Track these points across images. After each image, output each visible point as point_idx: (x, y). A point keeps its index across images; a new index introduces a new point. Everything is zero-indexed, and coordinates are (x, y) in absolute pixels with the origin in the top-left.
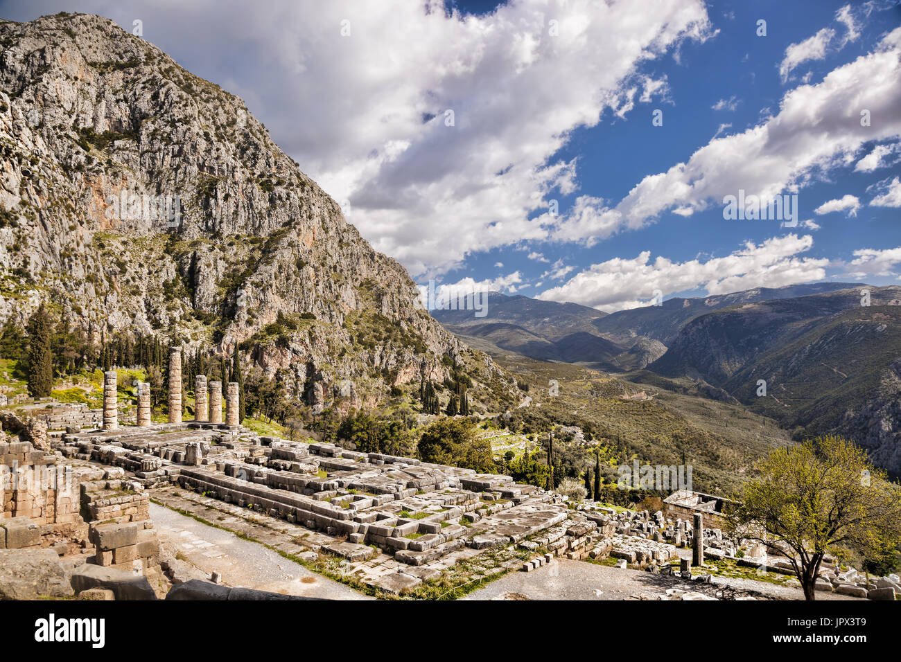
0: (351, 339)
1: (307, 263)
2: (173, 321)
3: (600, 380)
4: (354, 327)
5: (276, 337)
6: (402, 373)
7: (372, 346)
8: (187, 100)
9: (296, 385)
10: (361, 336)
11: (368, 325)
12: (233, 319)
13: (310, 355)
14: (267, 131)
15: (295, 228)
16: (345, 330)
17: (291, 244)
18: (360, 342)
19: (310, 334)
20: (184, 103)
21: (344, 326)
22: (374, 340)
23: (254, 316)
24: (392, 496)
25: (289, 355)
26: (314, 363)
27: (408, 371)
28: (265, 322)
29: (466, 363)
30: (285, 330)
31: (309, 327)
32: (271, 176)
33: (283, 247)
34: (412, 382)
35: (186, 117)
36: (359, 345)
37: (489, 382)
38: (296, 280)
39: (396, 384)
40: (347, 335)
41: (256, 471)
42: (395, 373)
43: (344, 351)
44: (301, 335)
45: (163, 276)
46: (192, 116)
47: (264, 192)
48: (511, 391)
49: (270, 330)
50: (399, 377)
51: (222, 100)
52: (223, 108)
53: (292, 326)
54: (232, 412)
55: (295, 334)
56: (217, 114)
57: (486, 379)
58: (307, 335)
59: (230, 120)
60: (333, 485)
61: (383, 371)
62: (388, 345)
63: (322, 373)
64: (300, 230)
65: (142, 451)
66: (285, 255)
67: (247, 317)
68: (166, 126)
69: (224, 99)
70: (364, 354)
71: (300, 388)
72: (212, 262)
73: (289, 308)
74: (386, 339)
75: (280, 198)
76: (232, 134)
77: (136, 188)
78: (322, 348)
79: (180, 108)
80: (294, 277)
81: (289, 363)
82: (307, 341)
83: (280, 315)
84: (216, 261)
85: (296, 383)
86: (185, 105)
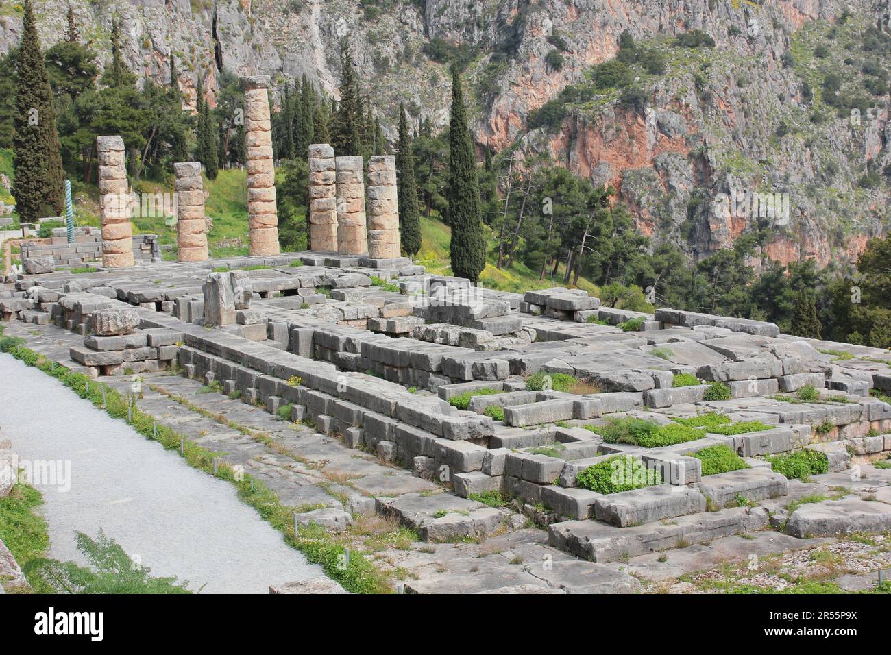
0: (806, 93)
4: (814, 63)
5: (616, 93)
7: (859, 109)
9: (668, 210)
10: (831, 83)
11: (850, 56)
12: (516, 56)
13: (698, 136)
16: (790, 73)
18: (829, 100)
19: (699, 83)
21: (787, 62)
22: (865, 93)
23: (563, 48)
24: (637, 397)
26: (710, 155)
28: (591, 60)
30: (637, 76)
31: (695, 66)
36: (826, 108)
40: (794, 84)
41: (343, 338)
44: (675, 88)
49: (603, 77)
53: (655, 68)
54: (381, 226)
55: (661, 85)
58: (691, 85)
60: (494, 367)
63: (729, 178)
65: (153, 305)
67: (547, 49)
70: (838, 129)
71: (674, 215)
78: (729, 117)
81: (649, 156)
82: (692, 99)
83: (625, 40)
85: (666, 203)
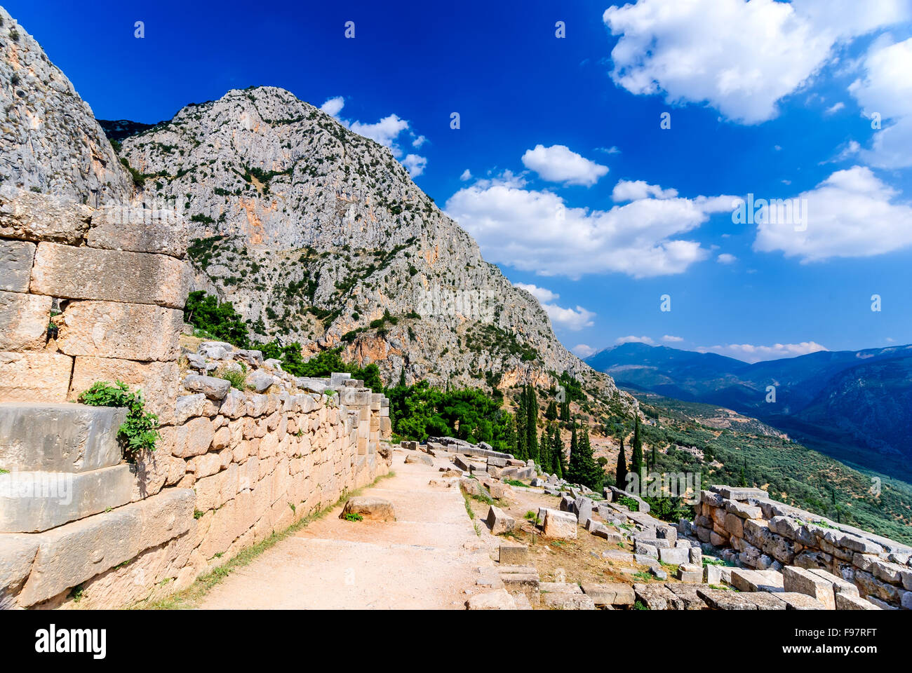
0: (459, 342)
1: (420, 271)
2: (287, 313)
3: (738, 420)
4: (465, 333)
5: (377, 330)
6: (505, 376)
7: (479, 349)
8: (335, 142)
9: (391, 376)
10: (469, 340)
11: (480, 333)
12: (341, 313)
13: (407, 350)
14: (408, 173)
15: (415, 244)
16: (454, 334)
17: (407, 255)
18: (468, 345)
19: (410, 330)
20: (332, 145)
22: (482, 345)
23: (361, 313)
25: (387, 346)
26: (411, 357)
27: (512, 375)
28: (371, 318)
29: (586, 382)
30: (387, 326)
31: (410, 324)
32: (401, 203)
33: (399, 257)
34: (516, 386)
35: (333, 155)
36: (466, 348)
37: (608, 400)
38: (407, 285)
39: (499, 387)
40: (454, 339)
42: (499, 376)
43: (446, 351)
45: (291, 277)
46: (338, 155)
47: (393, 215)
48: (630, 411)
49: (374, 324)
50: (502, 381)
51: (369, 147)
52: (369, 153)
55: (394, 328)
56: (363, 157)
57: (606, 398)
58: (406, 330)
59: (374, 161)
61: (487, 373)
62: (495, 351)
63: (416, 365)
64: (420, 246)
66: (400, 263)
67: (353, 312)
68: (315, 163)
69: (372, 146)
70: (469, 355)
71: (393, 378)
72: (334, 268)
73: (395, 308)
74: (494, 345)
75: (405, 219)
76: (374, 172)
77: (284, 211)
78: (422, 345)
79: (328, 149)
80: (405, 282)
81: (386, 355)
82: (406, 336)
83: (387, 313)
84: (337, 268)
85: (390, 374)
86: (334, 147)
